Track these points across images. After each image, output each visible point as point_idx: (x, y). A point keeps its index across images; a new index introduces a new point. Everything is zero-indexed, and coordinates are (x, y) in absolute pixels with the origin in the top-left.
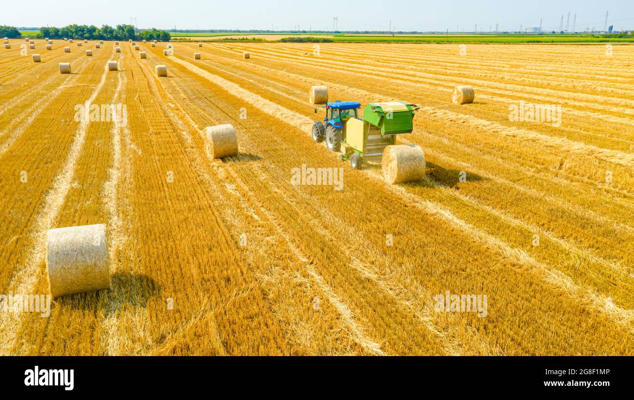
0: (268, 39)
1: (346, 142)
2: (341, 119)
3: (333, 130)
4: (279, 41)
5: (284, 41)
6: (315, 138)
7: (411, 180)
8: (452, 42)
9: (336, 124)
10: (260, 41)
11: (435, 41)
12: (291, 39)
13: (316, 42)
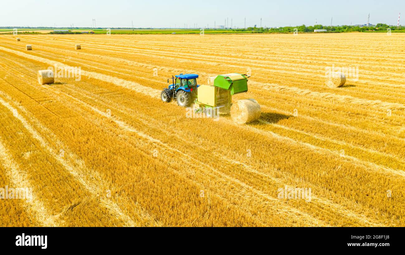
0: (42, 33)
1: (197, 101)
2: (188, 86)
3: (185, 94)
4: (49, 34)
5: (52, 33)
6: (165, 100)
7: (254, 121)
8: (148, 33)
9: (186, 89)
10: (37, 33)
11: (139, 33)
12: (56, 32)
13: (72, 34)
